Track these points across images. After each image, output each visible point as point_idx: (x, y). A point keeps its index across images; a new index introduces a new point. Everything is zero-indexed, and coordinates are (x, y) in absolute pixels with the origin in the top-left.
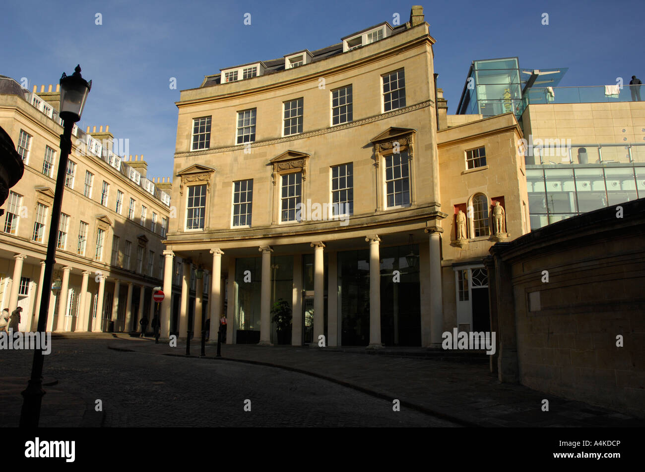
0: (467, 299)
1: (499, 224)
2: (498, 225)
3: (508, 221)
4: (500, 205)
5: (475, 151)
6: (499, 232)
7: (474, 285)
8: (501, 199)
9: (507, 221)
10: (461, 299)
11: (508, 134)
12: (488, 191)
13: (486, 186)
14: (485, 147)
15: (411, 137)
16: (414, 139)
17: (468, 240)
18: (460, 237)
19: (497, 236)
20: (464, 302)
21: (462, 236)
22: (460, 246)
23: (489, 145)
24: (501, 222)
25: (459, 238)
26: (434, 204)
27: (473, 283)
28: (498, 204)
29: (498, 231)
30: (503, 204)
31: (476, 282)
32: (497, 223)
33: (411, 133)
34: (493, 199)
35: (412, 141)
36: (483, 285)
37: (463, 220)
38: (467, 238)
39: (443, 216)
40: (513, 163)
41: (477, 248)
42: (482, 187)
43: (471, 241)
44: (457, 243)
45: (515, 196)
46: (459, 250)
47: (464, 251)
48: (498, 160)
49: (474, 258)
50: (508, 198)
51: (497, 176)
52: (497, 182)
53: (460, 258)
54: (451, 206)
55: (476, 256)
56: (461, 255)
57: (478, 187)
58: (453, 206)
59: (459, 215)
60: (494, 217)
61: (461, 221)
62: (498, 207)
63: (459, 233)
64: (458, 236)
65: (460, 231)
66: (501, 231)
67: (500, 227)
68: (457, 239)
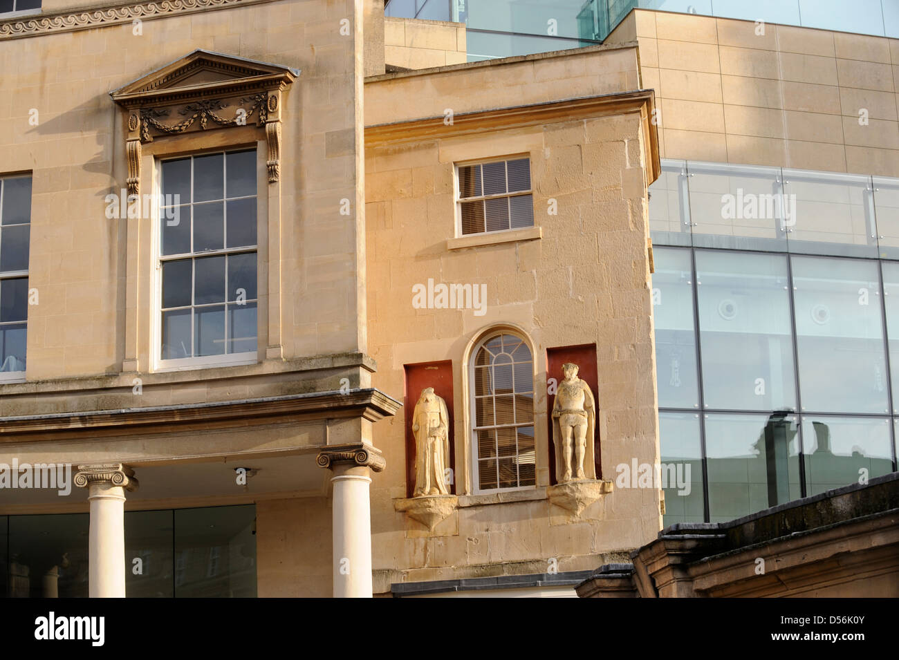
1: (574, 445)
2: (569, 450)
3: (609, 437)
4: (580, 376)
5: (494, 168)
6: (575, 475)
8: (584, 355)
9: (603, 437)
11: (619, 119)
12: (536, 322)
13: (531, 302)
14: (533, 159)
15: (275, 98)
16: (285, 106)
17: (455, 500)
18: (428, 489)
19: (568, 491)
21: (435, 484)
22: (423, 520)
23: (548, 152)
24: (582, 439)
25: (422, 489)
26: (354, 361)
28: (572, 372)
29: (570, 471)
30: (590, 375)
32: (569, 440)
33: (275, 83)
34: (552, 353)
35: (275, 112)
37: (437, 423)
39: (386, 408)
40: (631, 226)
41: (487, 530)
42: (514, 303)
43: (466, 503)
44: (412, 508)
45: (634, 346)
46: (418, 538)
47: (440, 542)
48: (577, 213)
49: (475, 567)
50: (611, 351)
51: (571, 270)
52: (571, 292)
53: (424, 565)
54: (394, 368)
55: (484, 561)
56: (425, 555)
57: (498, 301)
58: (403, 369)
59: (425, 404)
60: (557, 419)
61: (432, 426)
62: (571, 383)
63: (423, 471)
64: (419, 483)
65: (427, 466)
66: (581, 472)
67: (579, 456)
68: (414, 494)
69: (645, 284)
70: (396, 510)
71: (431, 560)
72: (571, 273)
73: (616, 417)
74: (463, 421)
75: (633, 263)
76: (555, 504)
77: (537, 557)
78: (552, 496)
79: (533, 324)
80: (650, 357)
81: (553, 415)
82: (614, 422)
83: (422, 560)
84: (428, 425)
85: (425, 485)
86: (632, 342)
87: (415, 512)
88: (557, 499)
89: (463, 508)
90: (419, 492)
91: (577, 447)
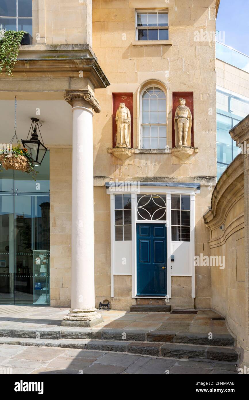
0: (128, 237)
1: (183, 132)
3: (197, 130)
4: (186, 104)
6: (183, 144)
7: (139, 218)
8: (189, 96)
9: (195, 130)
10: (118, 237)
12: (169, 81)
14: (169, 11)
17: (133, 150)
18: (121, 144)
19: (180, 150)
20: (124, 243)
21: (125, 142)
22: (119, 157)
23: (176, 9)
24: (187, 130)
27: (138, 216)
28: (183, 102)
29: (181, 142)
31: (142, 214)
34: (174, 94)
36: (154, 219)
37: (126, 117)
38: (132, 146)
40: (210, 45)
41: (146, 164)
42: (160, 72)
43: (137, 151)
44: (115, 152)
45: (208, 94)
46: (117, 164)
47: (126, 167)
48: (188, 36)
49: (141, 178)
50: (199, 96)
51: (184, 60)
52: (183, 69)
53: (119, 176)
54: (108, 94)
55: (145, 176)
56: (120, 172)
57: (153, 70)
58: (112, 94)
59: (121, 109)
60: (176, 120)
61: (124, 118)
62: (183, 106)
63: (120, 136)
64: (118, 141)
65: (121, 134)
66: (185, 143)
67: (185, 136)
68: (116, 146)
69: (215, 70)
70: (108, 153)
71: (122, 174)
72: (184, 62)
73: (200, 122)
74: (137, 118)
75: (210, 61)
76: (174, 156)
77: (166, 176)
78: (173, 152)
79: (167, 81)
80: (215, 100)
81: (175, 119)
82: (199, 124)
83: (119, 173)
84: (122, 118)
85: (120, 142)
86: (208, 93)
87: (116, 153)
88: (176, 153)
89: (136, 154)
90: (118, 145)
91: (184, 133)
